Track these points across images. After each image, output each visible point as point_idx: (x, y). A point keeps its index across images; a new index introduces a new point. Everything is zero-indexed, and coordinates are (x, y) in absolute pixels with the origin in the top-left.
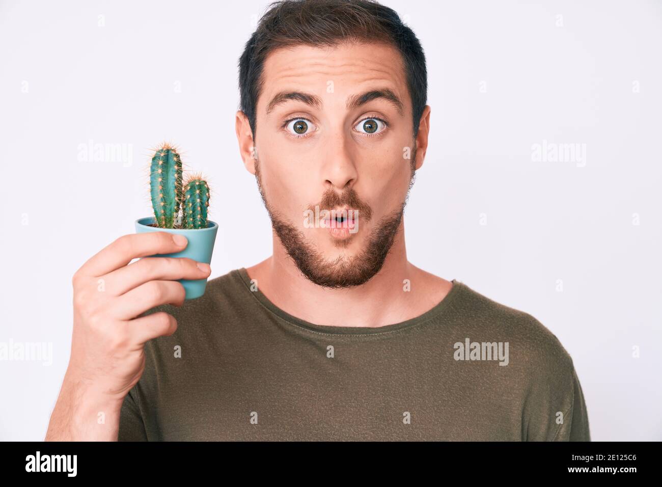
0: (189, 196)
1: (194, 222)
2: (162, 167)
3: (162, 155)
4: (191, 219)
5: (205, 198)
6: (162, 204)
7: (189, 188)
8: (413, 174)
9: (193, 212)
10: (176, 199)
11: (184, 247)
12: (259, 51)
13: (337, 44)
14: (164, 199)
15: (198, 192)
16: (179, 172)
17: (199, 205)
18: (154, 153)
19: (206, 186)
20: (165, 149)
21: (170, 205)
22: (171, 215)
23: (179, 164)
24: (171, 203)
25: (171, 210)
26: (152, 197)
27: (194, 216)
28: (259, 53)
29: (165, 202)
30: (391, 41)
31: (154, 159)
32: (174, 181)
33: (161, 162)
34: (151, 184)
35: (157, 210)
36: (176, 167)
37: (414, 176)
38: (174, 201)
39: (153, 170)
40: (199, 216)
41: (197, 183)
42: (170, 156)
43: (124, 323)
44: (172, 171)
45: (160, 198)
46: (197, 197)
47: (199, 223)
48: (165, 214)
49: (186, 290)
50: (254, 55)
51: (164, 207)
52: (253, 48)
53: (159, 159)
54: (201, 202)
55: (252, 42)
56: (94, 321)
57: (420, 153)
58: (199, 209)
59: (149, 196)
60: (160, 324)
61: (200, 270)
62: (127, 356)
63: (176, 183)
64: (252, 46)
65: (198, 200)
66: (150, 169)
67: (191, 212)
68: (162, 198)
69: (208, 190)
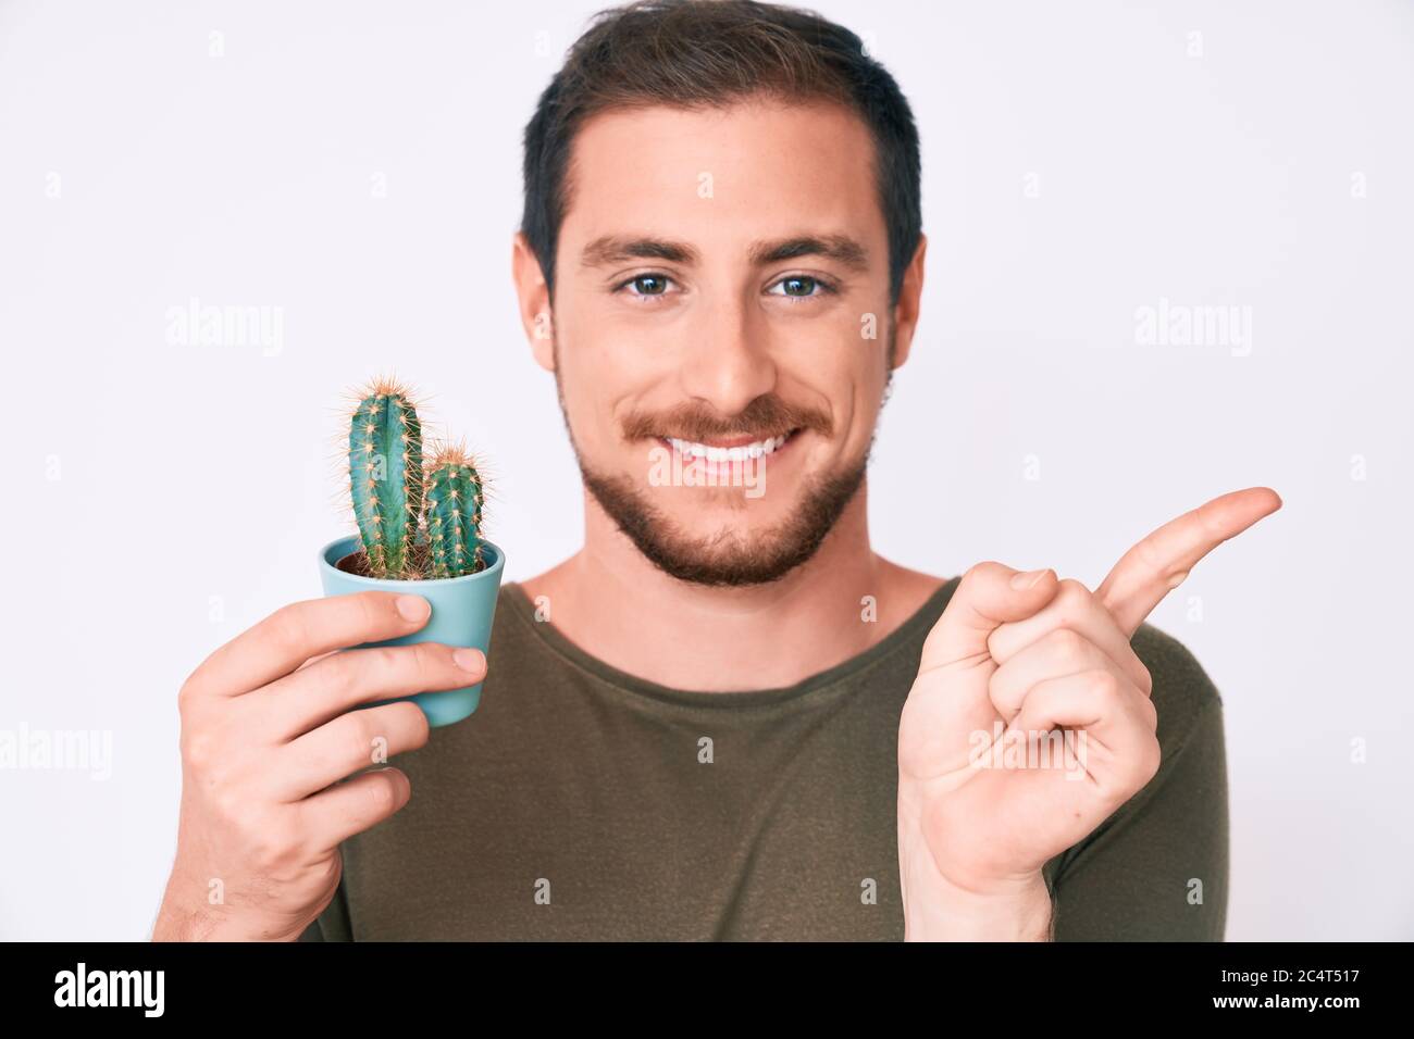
0: (435, 503)
1: (449, 559)
2: (374, 438)
3: (374, 410)
4: (442, 553)
5: (470, 508)
6: (377, 519)
7: (435, 484)
8: (890, 377)
9: (446, 537)
10: (408, 506)
11: (422, 624)
12: (565, 114)
13: (731, 102)
14: (380, 510)
15: (454, 494)
16: (414, 449)
17: (456, 522)
18: (355, 405)
19: (473, 479)
20: (379, 397)
21: (395, 519)
22: (397, 541)
23: (414, 429)
24: (396, 516)
25: (396, 531)
26: (354, 501)
27: (446, 547)
28: (567, 118)
29: (382, 514)
30: (847, 100)
31: (356, 418)
32: (403, 467)
33: (370, 428)
34: (350, 473)
35: (367, 530)
36: (405, 438)
37: (891, 382)
38: (402, 513)
39: (354, 445)
40: (459, 547)
41: (453, 475)
42: (391, 411)
43: (292, 808)
44: (398, 446)
45: (371, 508)
46: (454, 505)
47: (460, 561)
48: (384, 541)
49: (428, 717)
50: (554, 121)
51: (382, 525)
52: (553, 107)
53: (368, 420)
54: (462, 518)
55: (551, 94)
56: (226, 802)
57: (904, 333)
58: (458, 530)
59: (348, 499)
60: (371, 801)
61: (461, 670)
62: (300, 876)
63: (405, 472)
64: (552, 102)
65: (456, 513)
66: (348, 440)
67: (441, 537)
68: (374, 507)
69: (478, 487)
